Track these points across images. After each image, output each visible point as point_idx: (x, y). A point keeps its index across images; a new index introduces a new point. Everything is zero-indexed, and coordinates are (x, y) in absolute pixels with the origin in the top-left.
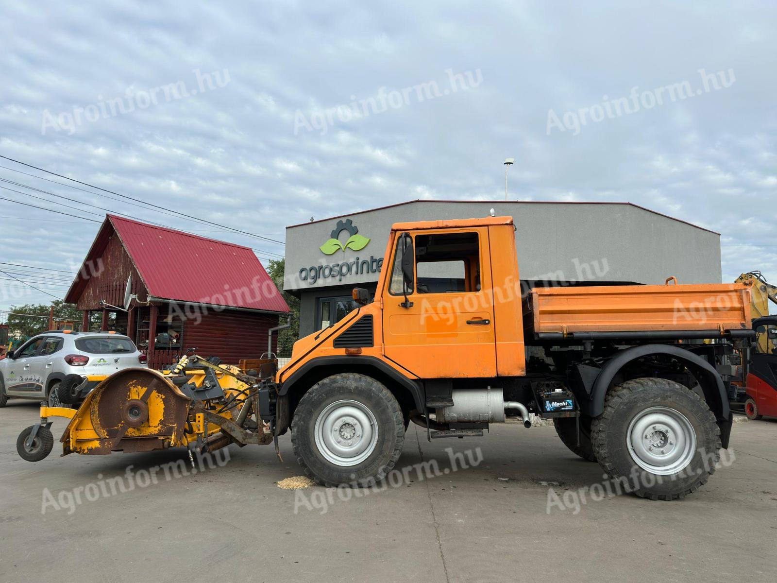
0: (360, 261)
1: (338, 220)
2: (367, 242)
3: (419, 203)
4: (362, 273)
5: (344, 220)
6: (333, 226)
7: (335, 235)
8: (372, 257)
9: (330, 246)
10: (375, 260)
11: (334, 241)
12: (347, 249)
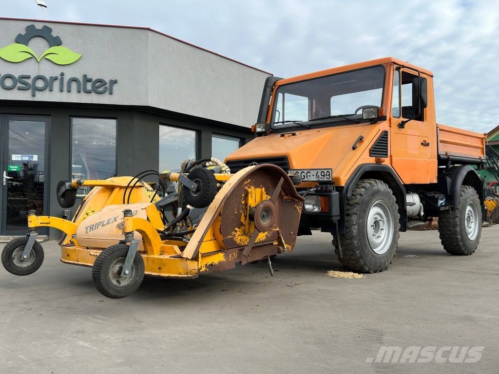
0: (66, 78)
1: (31, 23)
2: (79, 58)
3: (149, 31)
4: (69, 92)
5: (39, 26)
6: (21, 29)
7: (22, 39)
8: (85, 76)
9: (15, 52)
10: (90, 80)
11: (22, 47)
12: (44, 61)
